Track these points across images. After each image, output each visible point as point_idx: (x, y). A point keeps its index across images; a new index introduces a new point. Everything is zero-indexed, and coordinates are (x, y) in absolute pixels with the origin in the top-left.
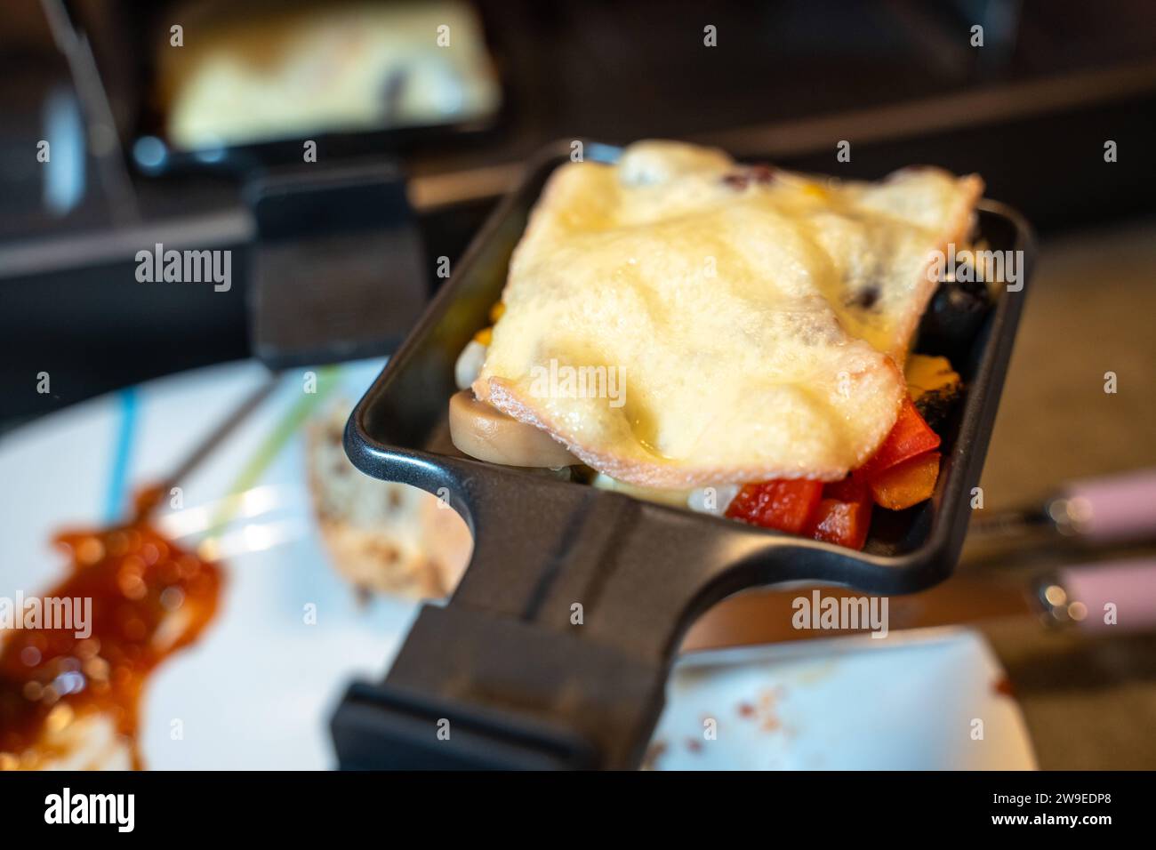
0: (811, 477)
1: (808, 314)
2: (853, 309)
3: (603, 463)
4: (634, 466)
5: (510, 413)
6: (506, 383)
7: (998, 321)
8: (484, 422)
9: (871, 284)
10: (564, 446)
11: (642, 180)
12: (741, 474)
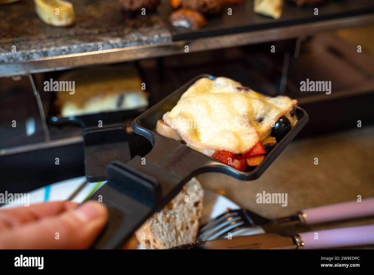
0: (230, 151)
1: (243, 119)
2: (256, 122)
3: (187, 140)
4: (193, 142)
5: (170, 125)
6: (171, 119)
7: (290, 132)
8: (165, 127)
9: (262, 117)
10: (179, 134)
11: (219, 84)
12: (215, 147)
